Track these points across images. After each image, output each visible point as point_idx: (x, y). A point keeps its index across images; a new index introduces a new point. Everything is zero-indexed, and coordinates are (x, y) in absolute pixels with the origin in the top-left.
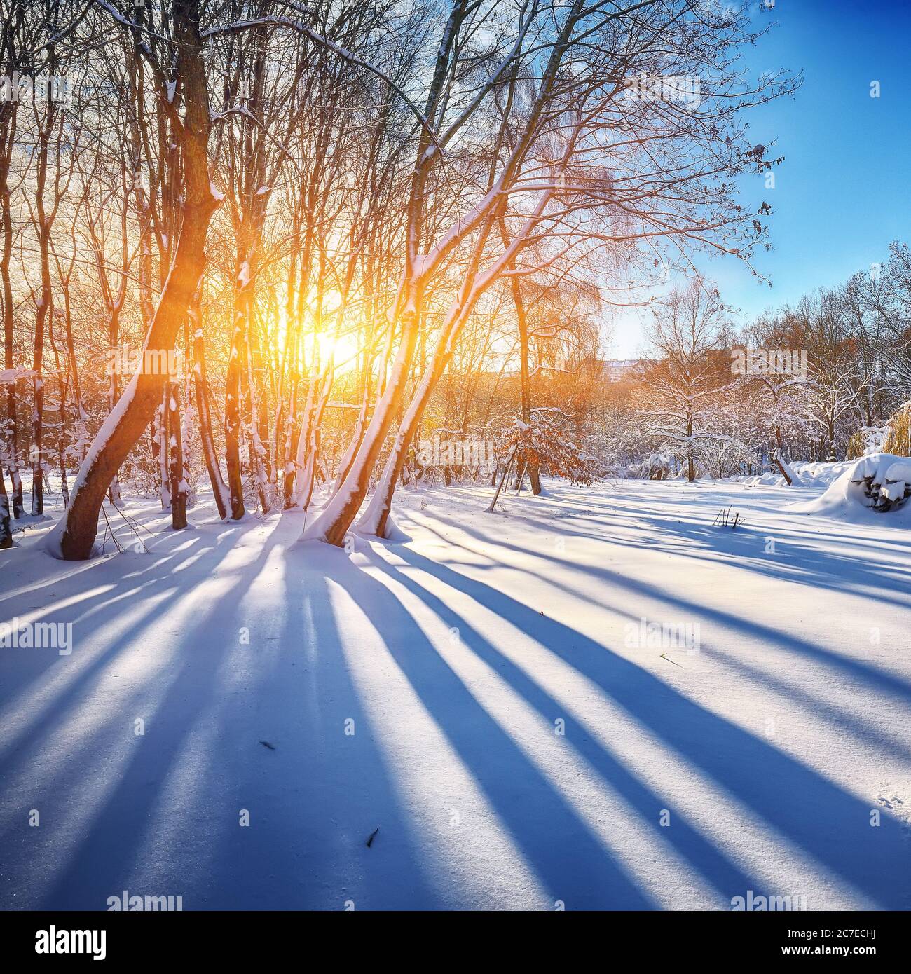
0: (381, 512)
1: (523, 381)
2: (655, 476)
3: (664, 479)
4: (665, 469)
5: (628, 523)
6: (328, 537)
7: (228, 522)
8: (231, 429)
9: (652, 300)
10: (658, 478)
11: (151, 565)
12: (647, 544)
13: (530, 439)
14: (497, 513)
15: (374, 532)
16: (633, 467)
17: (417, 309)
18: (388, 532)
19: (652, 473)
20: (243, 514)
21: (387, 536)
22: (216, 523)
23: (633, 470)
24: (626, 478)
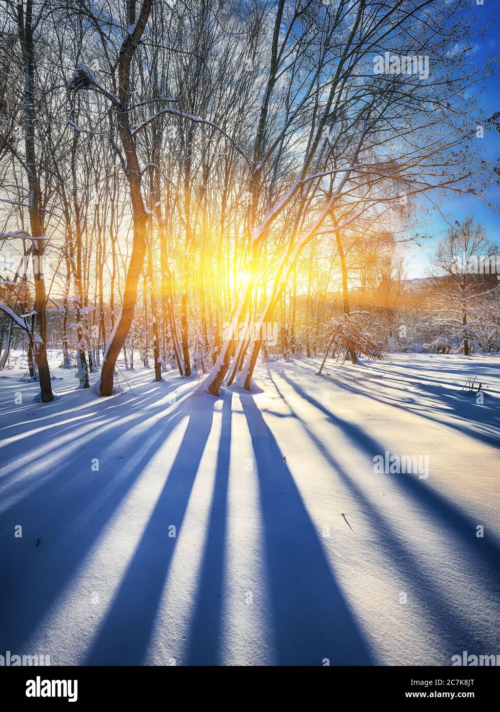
0: (246, 375)
2: (441, 351)
3: (448, 353)
4: (448, 347)
6: (210, 390)
7: (183, 378)
8: (184, 331)
9: (416, 236)
10: (444, 353)
13: (341, 331)
14: (323, 376)
15: (243, 386)
16: (425, 346)
17: (254, 259)
19: (439, 349)
20: (190, 373)
21: (250, 389)
22: (178, 378)
23: (425, 347)
24: (420, 353)
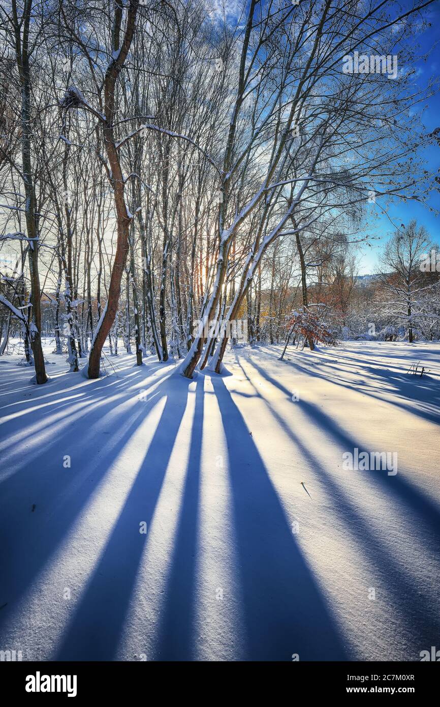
0: (217, 360)
1: (303, 291)
2: (389, 339)
3: (394, 341)
4: (395, 335)
5: (354, 370)
6: (185, 373)
7: (162, 362)
8: (162, 321)
9: (367, 237)
10: (391, 340)
11: (110, 383)
12: (357, 387)
13: (301, 321)
14: (284, 360)
15: (214, 370)
17: (223, 258)
18: (221, 371)
19: (386, 337)
20: (168, 359)
21: (221, 372)
22: (157, 363)
23: (375, 335)
24: (370, 340)
